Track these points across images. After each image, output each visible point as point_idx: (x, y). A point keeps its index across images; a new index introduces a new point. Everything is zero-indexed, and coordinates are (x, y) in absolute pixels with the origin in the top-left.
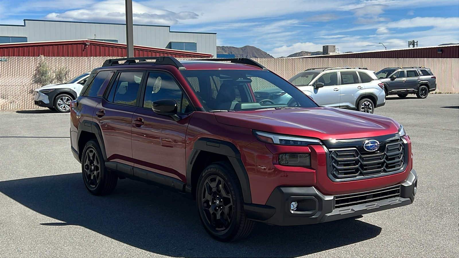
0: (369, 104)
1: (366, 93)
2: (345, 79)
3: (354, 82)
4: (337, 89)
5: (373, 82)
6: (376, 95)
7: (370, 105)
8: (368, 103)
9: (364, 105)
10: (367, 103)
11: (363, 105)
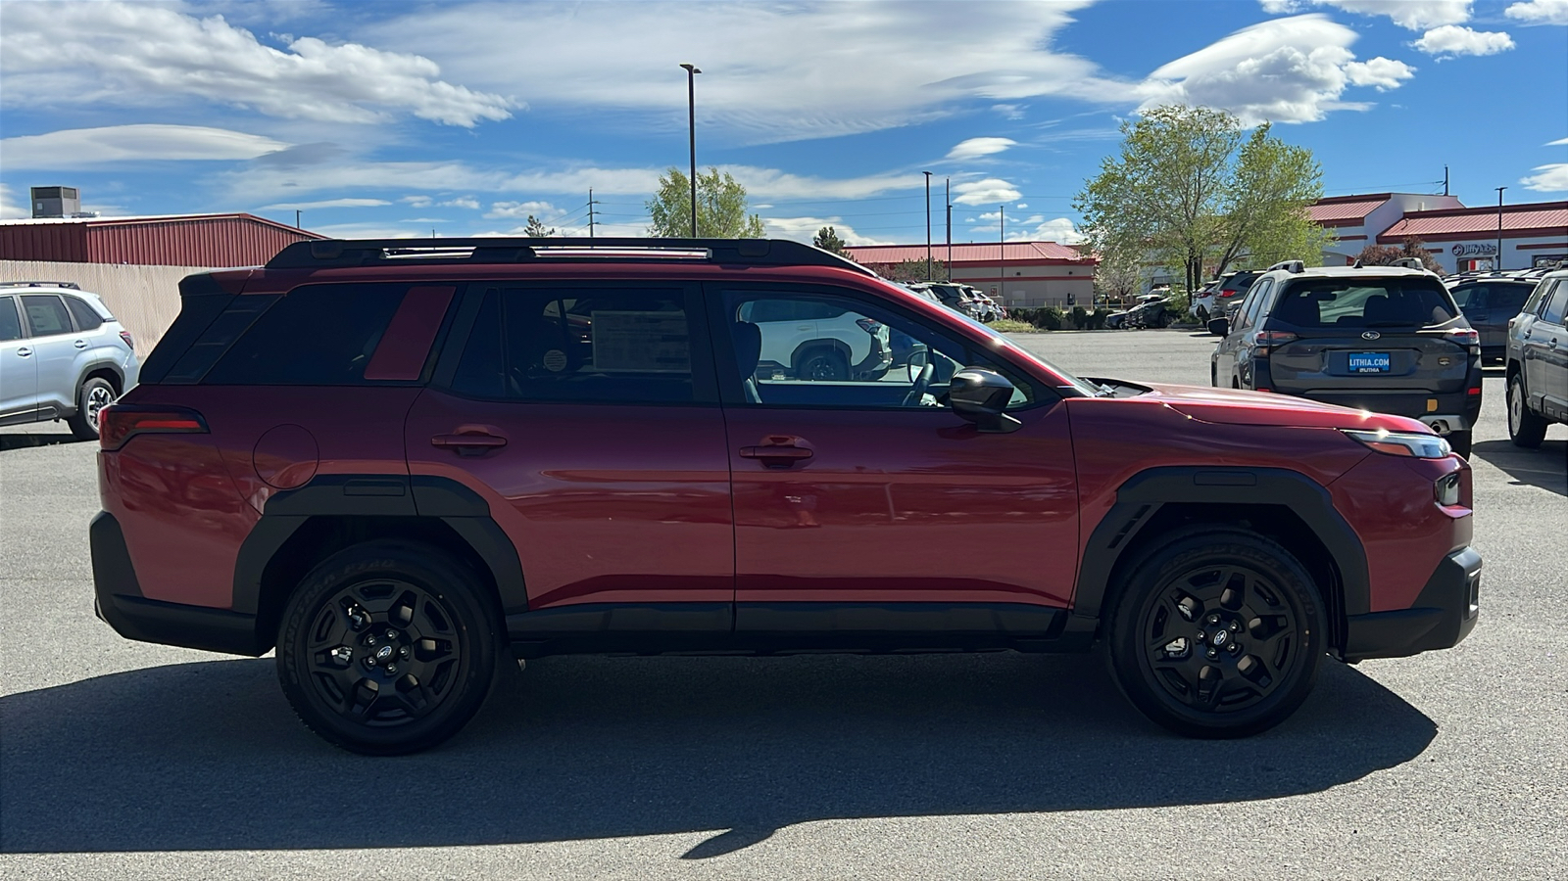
0: (106, 394)
1: (97, 360)
2: (38, 320)
3: (60, 328)
4: (26, 349)
5: (104, 325)
6: (119, 365)
7: (109, 396)
8: (104, 391)
9: (94, 398)
10: (101, 391)
11: (92, 400)
